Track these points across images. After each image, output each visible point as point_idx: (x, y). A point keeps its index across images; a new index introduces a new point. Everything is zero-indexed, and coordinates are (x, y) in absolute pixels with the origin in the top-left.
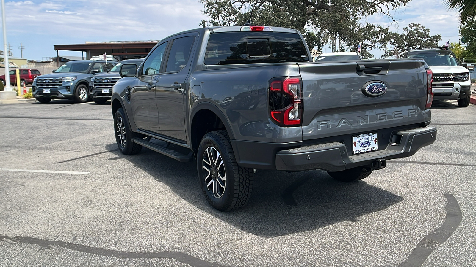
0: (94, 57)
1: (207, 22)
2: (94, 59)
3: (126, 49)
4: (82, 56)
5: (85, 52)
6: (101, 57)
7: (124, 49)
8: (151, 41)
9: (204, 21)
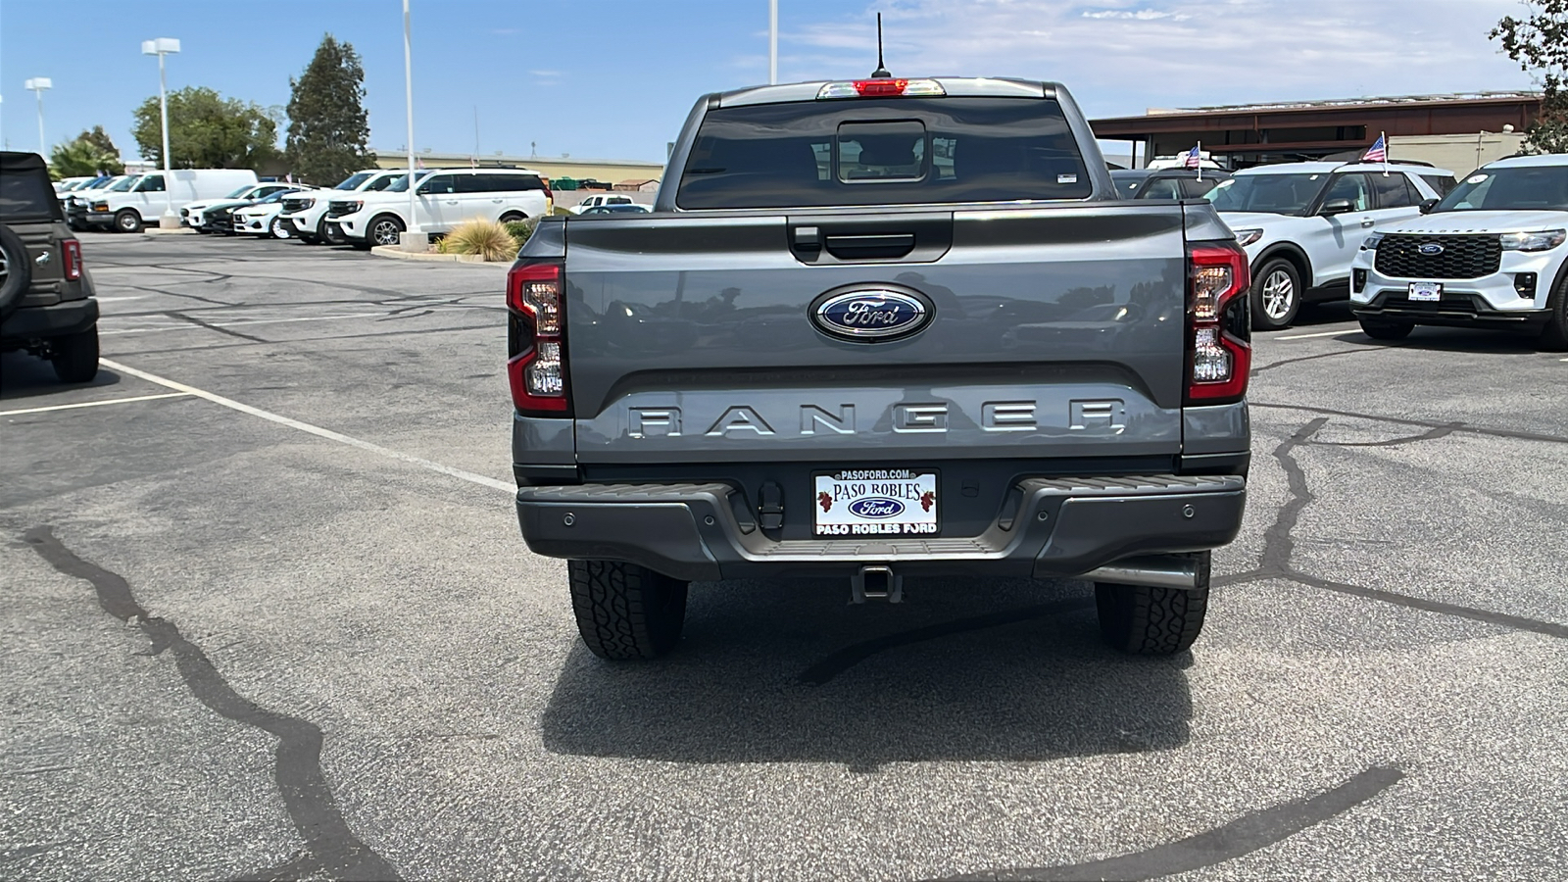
0: (1162, 157)
1: (1521, 25)
2: (1160, 164)
3: (1264, 130)
4: (1132, 154)
5: (1144, 143)
6: (1182, 158)
7: (1259, 130)
8: (1366, 101)
9: (1510, 19)
